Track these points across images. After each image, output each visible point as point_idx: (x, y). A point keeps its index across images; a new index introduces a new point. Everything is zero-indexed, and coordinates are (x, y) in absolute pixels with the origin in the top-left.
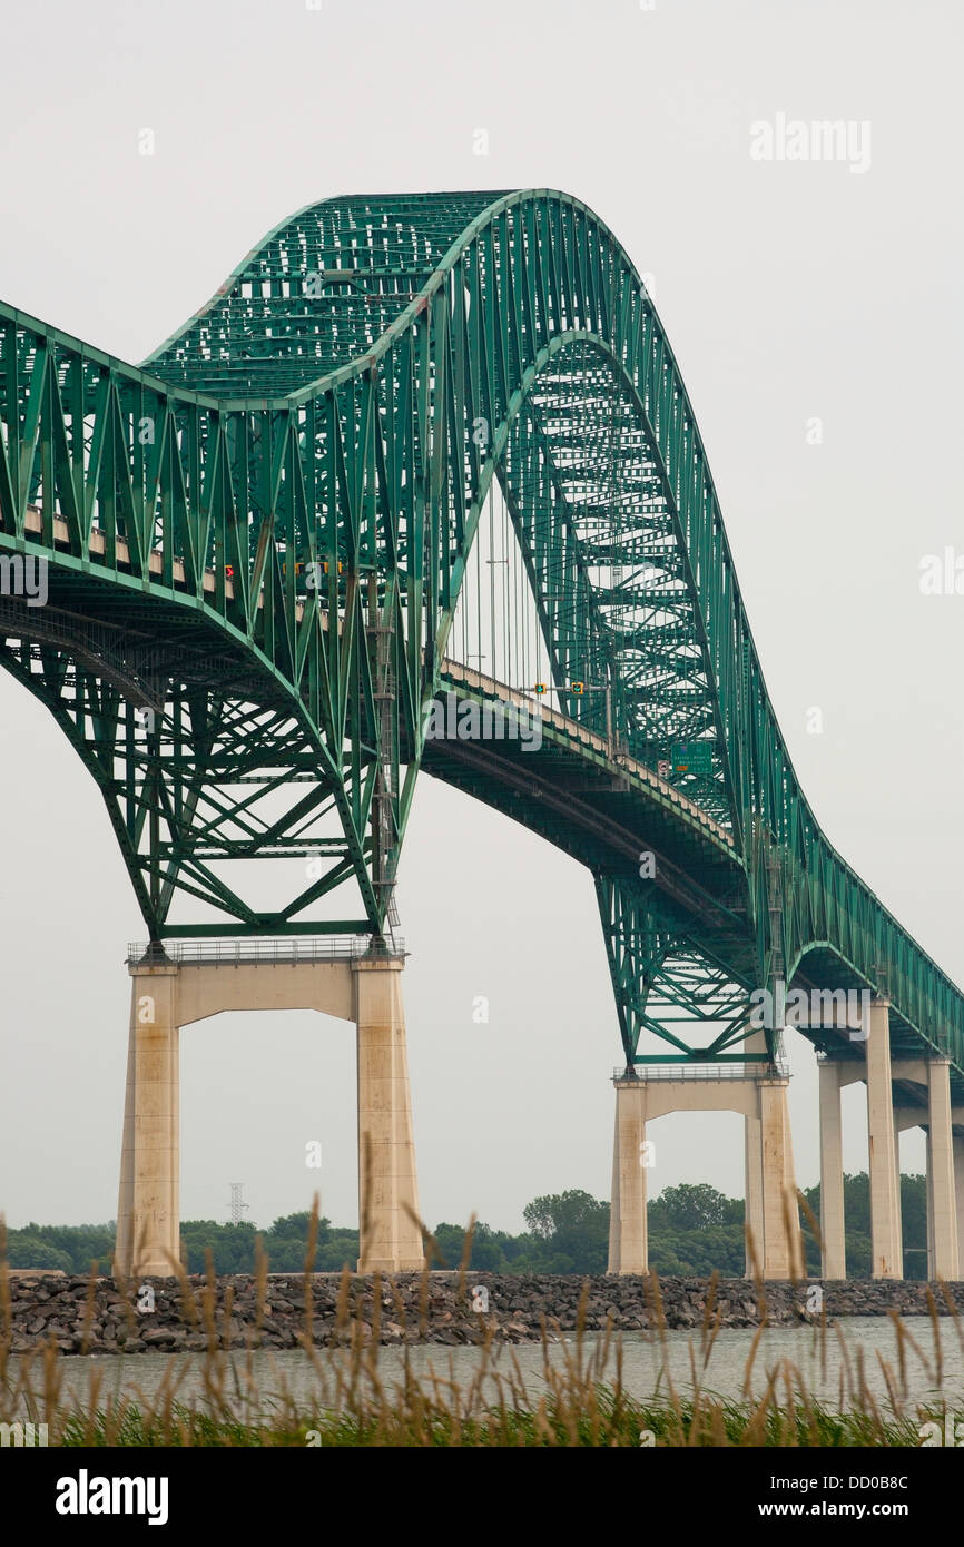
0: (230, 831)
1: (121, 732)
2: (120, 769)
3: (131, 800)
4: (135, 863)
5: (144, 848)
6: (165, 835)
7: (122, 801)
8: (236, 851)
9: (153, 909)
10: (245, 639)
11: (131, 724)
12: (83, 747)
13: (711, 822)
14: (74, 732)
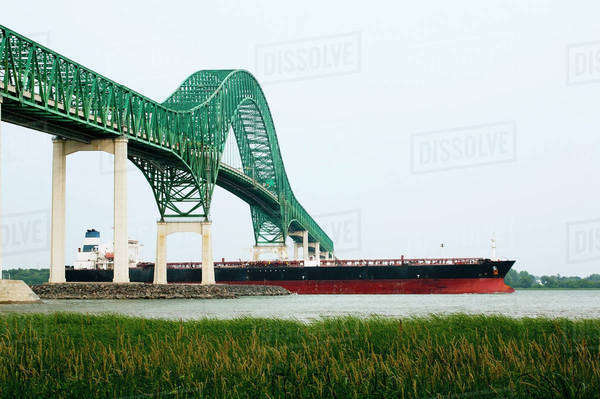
0: (177, 196)
1: (156, 176)
2: (156, 184)
3: (158, 190)
4: (158, 202)
5: (160, 199)
6: (164, 197)
7: (156, 190)
9: (162, 212)
10: (181, 158)
11: (158, 174)
12: (148, 179)
13: (273, 195)
14: (147, 176)
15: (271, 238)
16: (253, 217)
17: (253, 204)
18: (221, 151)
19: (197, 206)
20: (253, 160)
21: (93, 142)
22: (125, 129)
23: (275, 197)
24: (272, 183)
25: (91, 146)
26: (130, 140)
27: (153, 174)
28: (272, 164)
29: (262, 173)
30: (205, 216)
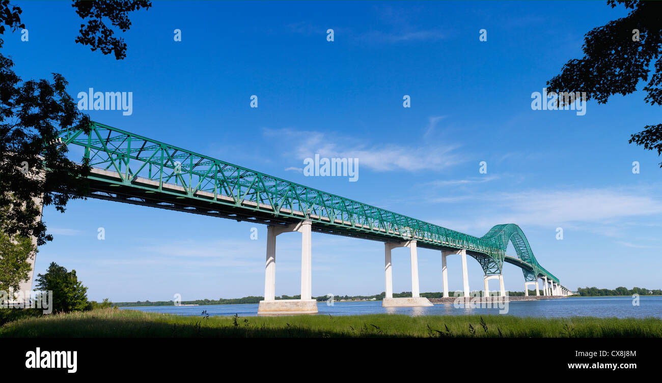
0: (490, 267)
2: (482, 263)
5: (484, 268)
9: (485, 272)
10: (489, 255)
15: (531, 279)
16: (524, 272)
17: (523, 268)
18: (505, 251)
19: (497, 270)
20: (520, 250)
21: (454, 252)
22: (465, 247)
23: (531, 265)
24: (529, 261)
26: (466, 250)
27: (481, 260)
28: (528, 254)
29: (525, 257)
30: (500, 273)
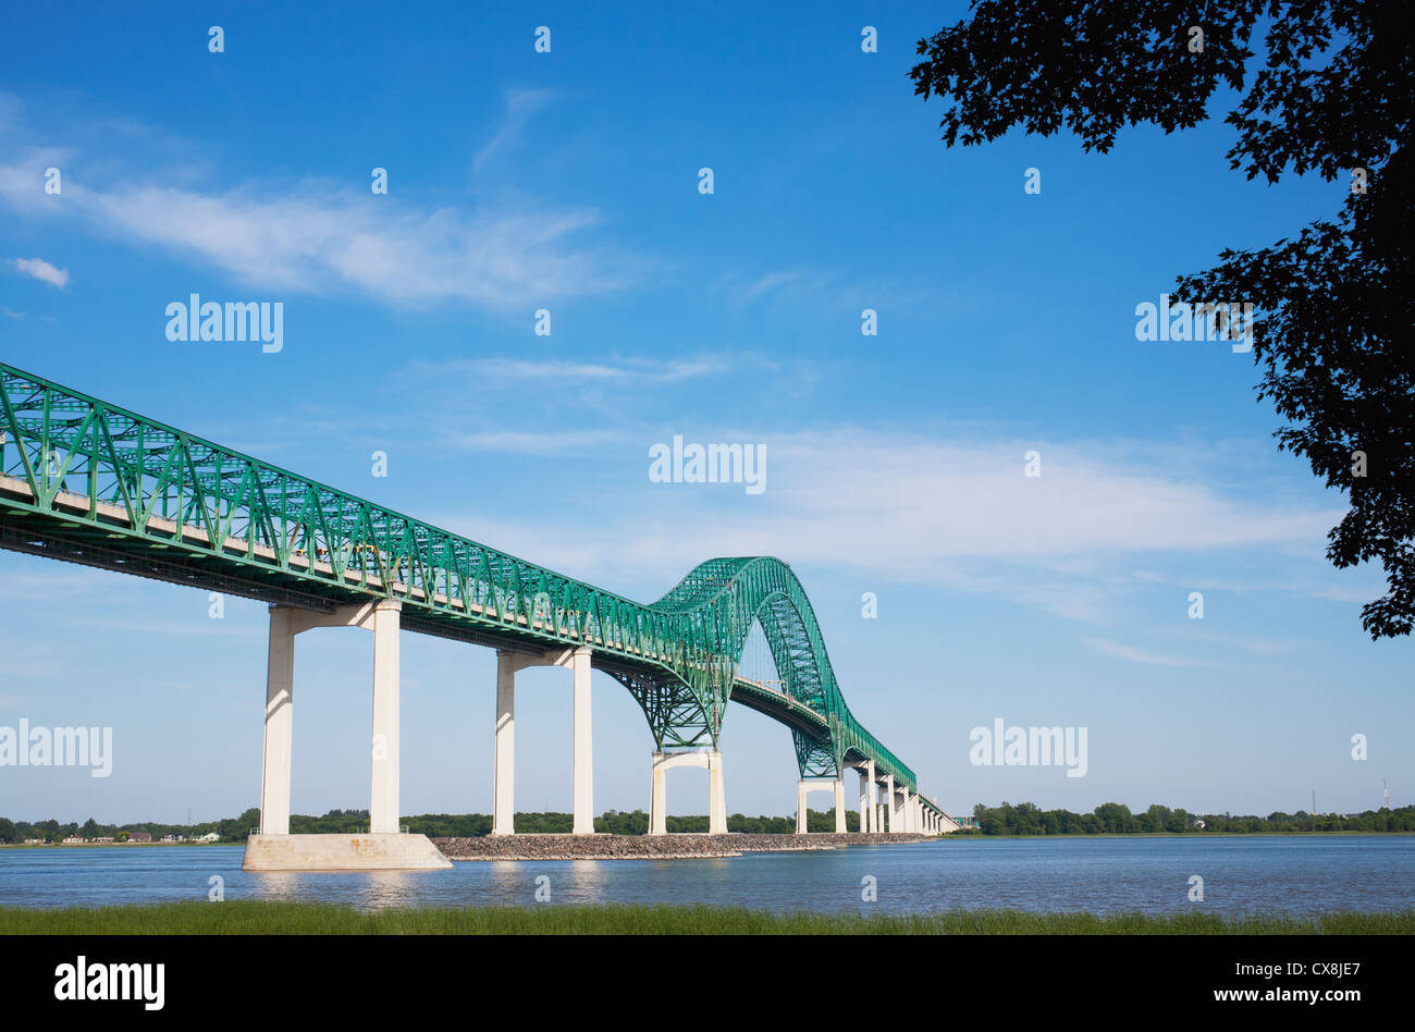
0: (678, 721)
1: (649, 695)
2: (648, 705)
3: (652, 713)
4: (653, 728)
5: (656, 724)
6: (662, 721)
7: (649, 713)
8: (678, 725)
9: (658, 740)
10: (675, 672)
11: (652, 694)
12: (638, 699)
13: (821, 717)
14: (636, 696)
15: (820, 771)
16: (796, 743)
17: (795, 728)
18: (737, 661)
19: (703, 733)
20: (788, 659)
21: (547, 654)
22: (589, 638)
23: (823, 719)
24: (818, 701)
25: (545, 660)
26: (594, 652)
27: (644, 694)
28: (817, 676)
29: (806, 687)
30: (715, 745)
